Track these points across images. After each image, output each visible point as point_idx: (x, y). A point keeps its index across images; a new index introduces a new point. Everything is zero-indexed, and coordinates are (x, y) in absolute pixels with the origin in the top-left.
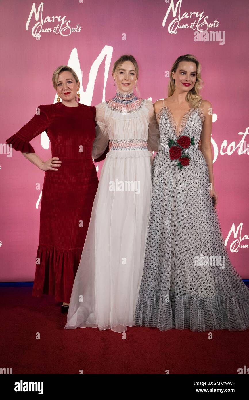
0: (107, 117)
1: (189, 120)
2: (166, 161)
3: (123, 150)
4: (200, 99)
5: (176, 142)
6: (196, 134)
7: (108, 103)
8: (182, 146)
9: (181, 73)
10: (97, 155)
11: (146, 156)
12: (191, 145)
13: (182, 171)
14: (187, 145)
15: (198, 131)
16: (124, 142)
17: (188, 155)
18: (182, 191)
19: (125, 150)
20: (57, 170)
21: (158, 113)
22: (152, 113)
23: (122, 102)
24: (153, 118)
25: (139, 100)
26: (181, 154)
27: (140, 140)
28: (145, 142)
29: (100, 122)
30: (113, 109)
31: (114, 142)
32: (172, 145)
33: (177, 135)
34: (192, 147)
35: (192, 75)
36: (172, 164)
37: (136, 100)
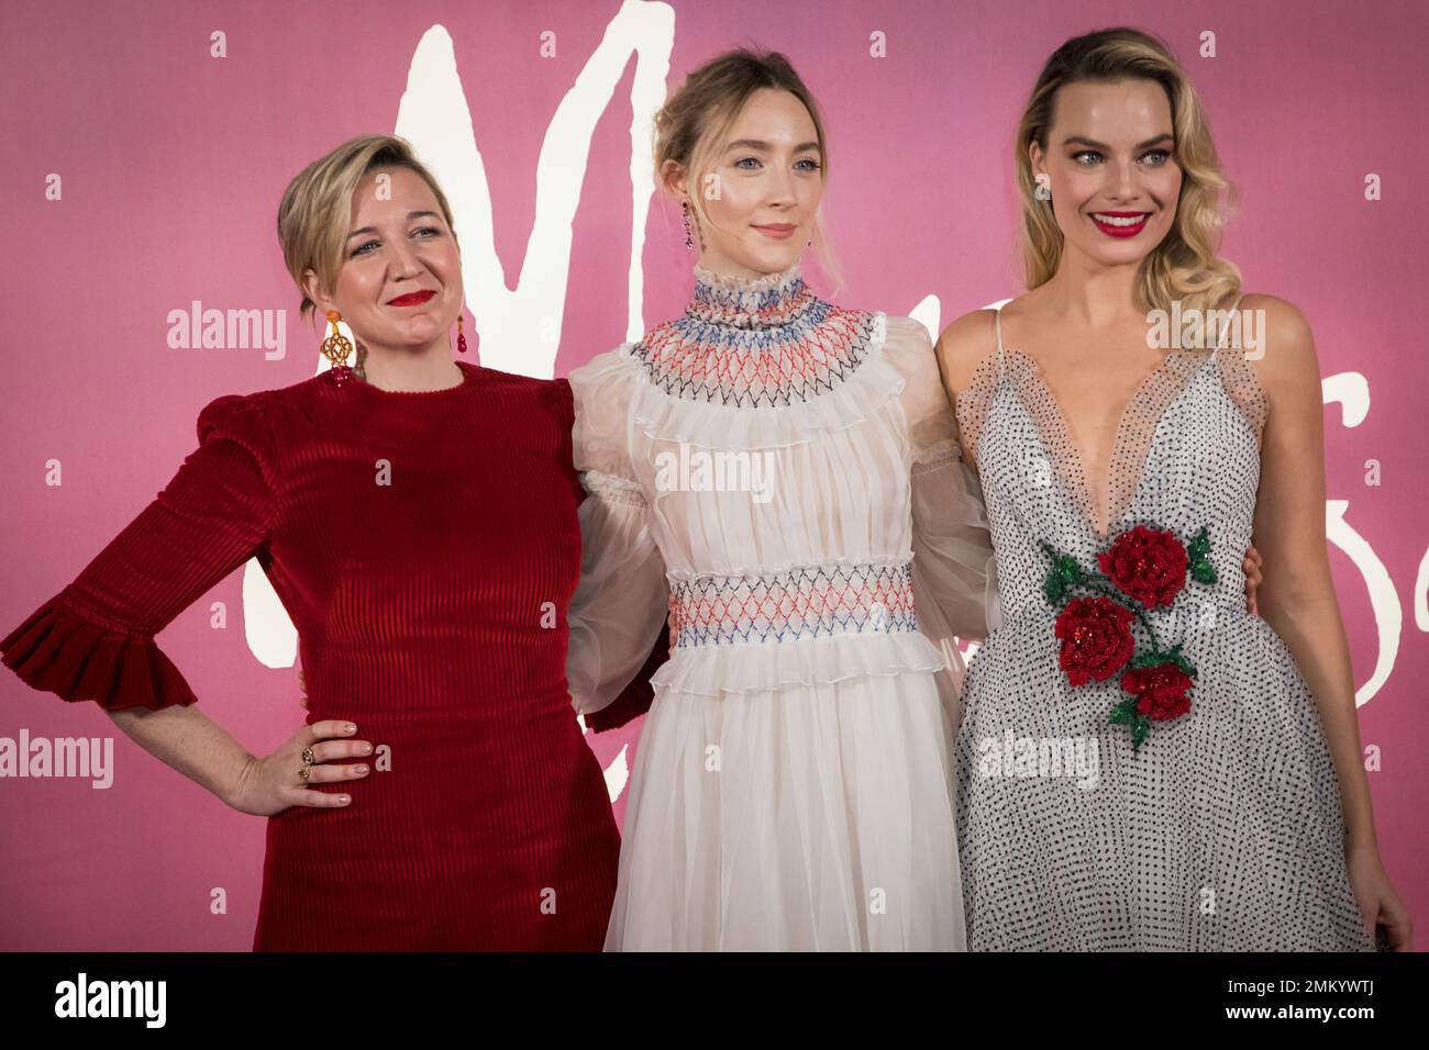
0: (644, 437)
1: (1164, 423)
2: (1039, 698)
3: (754, 639)
4: (1224, 290)
5: (1090, 567)
6: (1218, 514)
7: (644, 352)
8: (1135, 593)
9: (1076, 156)
10: (604, 688)
11: (908, 670)
12: (1195, 584)
13: (1149, 752)
14: (1162, 582)
15: (1228, 490)
16: (762, 590)
17: (1179, 647)
18: (1160, 889)
19: (771, 640)
20: (343, 799)
21: (964, 396)
22: (929, 395)
23: (732, 337)
24: (939, 425)
25: (837, 323)
26: (1132, 642)
27: (864, 571)
28: (896, 579)
29: (603, 472)
30: (676, 389)
31: (697, 591)
32: (1069, 587)
33: (1097, 527)
34: (1201, 594)
35: (1148, 159)
36: (1077, 712)
37: (822, 320)
